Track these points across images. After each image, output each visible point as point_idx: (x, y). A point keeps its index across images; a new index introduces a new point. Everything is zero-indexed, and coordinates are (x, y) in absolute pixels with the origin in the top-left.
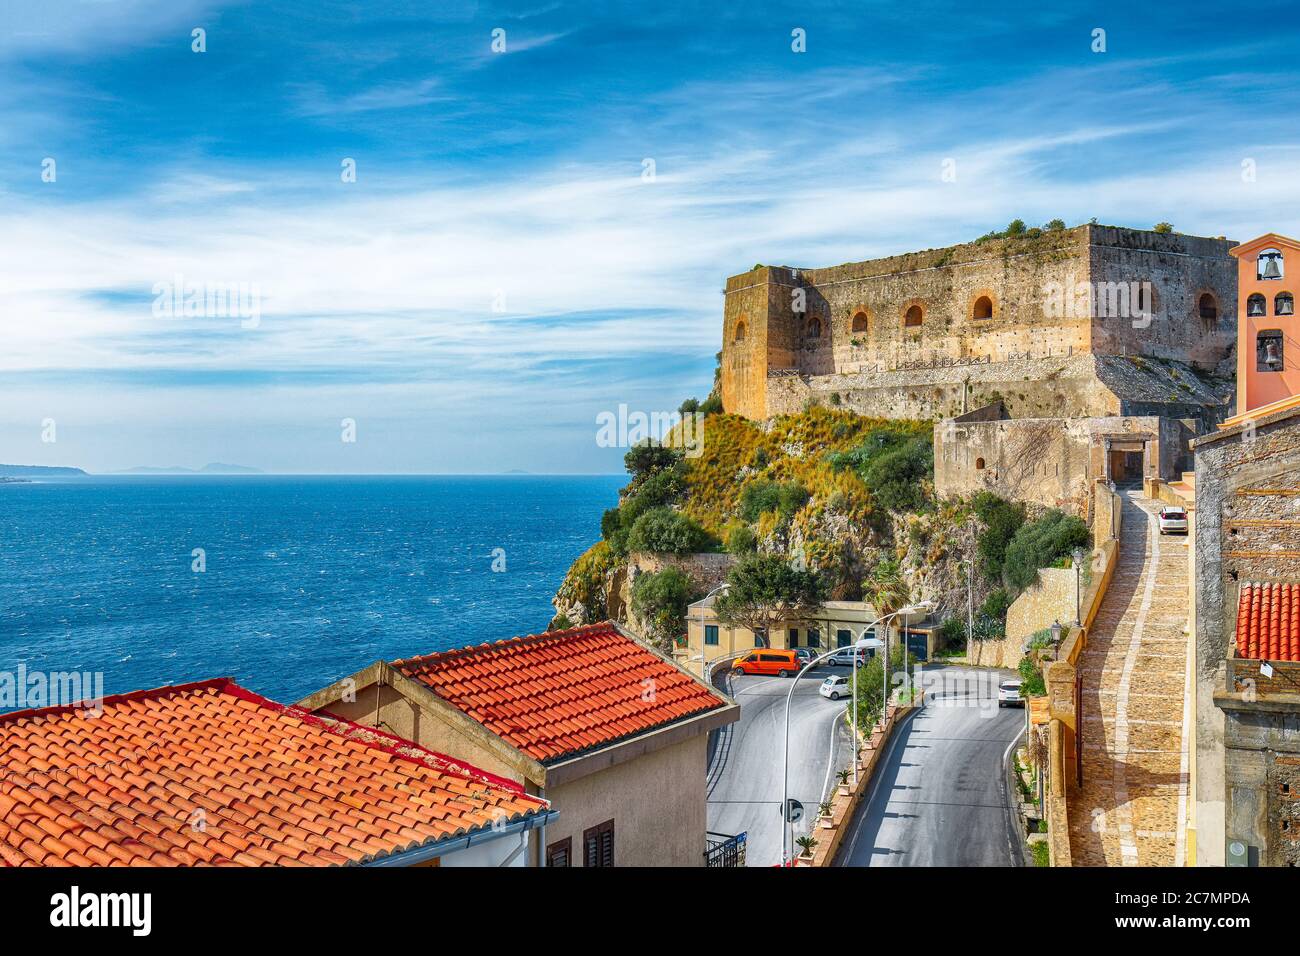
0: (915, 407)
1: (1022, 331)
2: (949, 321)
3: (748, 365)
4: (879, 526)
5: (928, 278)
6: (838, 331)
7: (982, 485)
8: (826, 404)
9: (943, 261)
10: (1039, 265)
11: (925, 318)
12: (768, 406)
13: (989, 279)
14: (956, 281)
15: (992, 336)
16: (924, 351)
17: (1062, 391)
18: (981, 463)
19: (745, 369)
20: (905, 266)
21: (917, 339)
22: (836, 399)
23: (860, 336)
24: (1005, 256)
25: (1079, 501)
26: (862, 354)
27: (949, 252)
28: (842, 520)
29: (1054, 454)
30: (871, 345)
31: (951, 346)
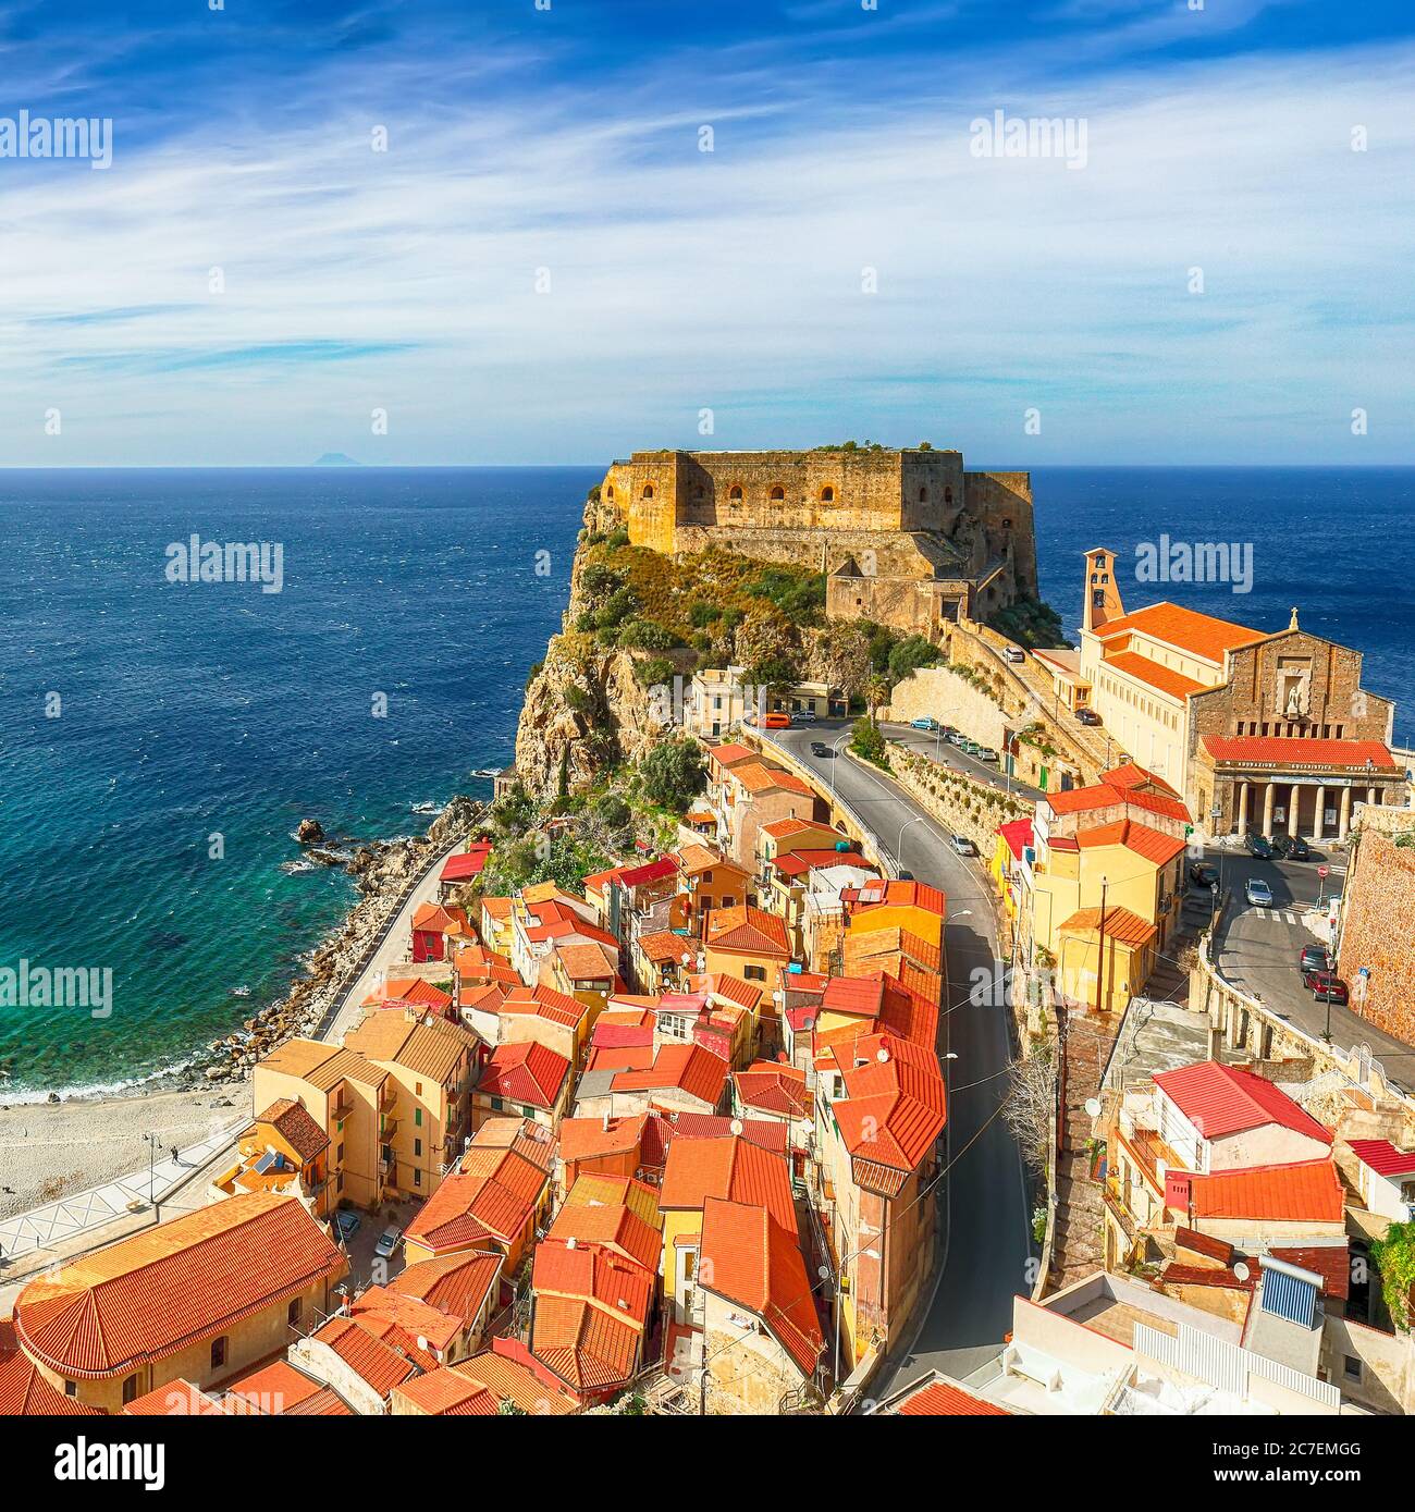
0: (787, 555)
1: (855, 512)
2: (804, 499)
3: (657, 515)
4: (793, 636)
5: (789, 469)
6: (719, 497)
7: (859, 614)
8: (721, 547)
9: (800, 461)
10: (868, 472)
11: (786, 495)
12: (676, 545)
13: (833, 476)
14: (809, 474)
15: (835, 512)
16: (786, 516)
17: (895, 557)
18: (859, 602)
19: (653, 518)
20: (773, 460)
21: (780, 508)
22: (729, 545)
23: (737, 501)
24: (845, 464)
25: (923, 628)
26: (737, 513)
27: (804, 456)
28: (772, 631)
29: (909, 599)
30: (745, 508)
31: (805, 517)
